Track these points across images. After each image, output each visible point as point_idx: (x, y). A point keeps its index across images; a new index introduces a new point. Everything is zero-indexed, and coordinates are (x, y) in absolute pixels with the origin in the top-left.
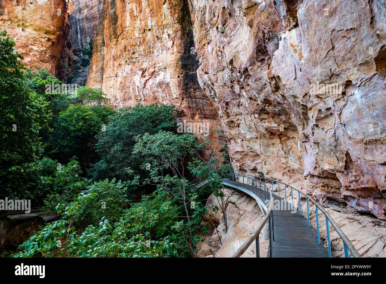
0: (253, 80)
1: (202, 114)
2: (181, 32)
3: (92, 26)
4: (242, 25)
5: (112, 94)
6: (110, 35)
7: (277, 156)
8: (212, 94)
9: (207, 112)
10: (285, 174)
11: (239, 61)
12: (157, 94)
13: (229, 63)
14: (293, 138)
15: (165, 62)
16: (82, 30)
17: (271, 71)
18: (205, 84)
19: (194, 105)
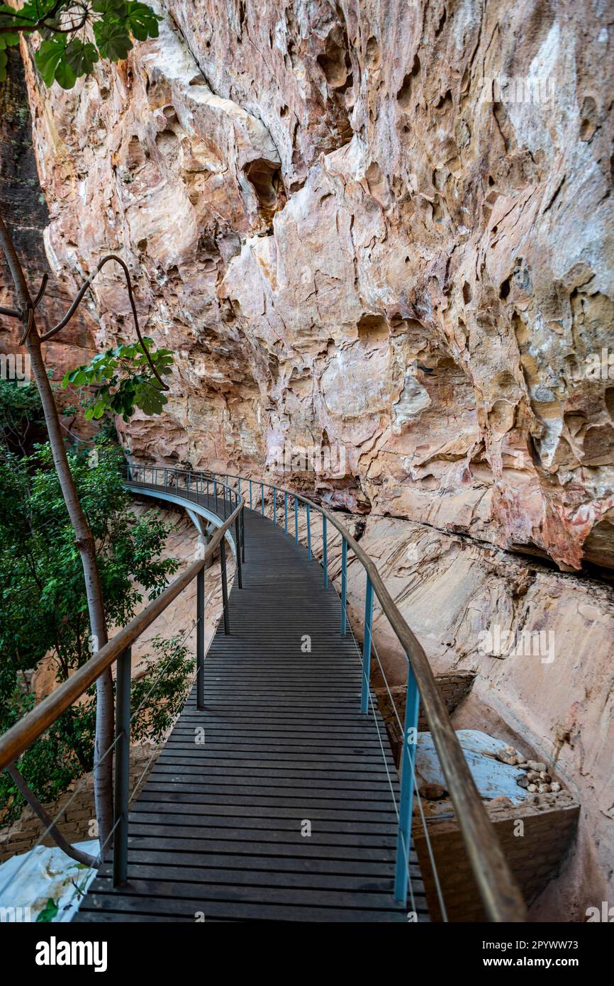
0: (188, 292)
7: (220, 432)
10: (232, 465)
13: (136, 243)
14: (249, 400)
17: (223, 288)
18: (65, 268)
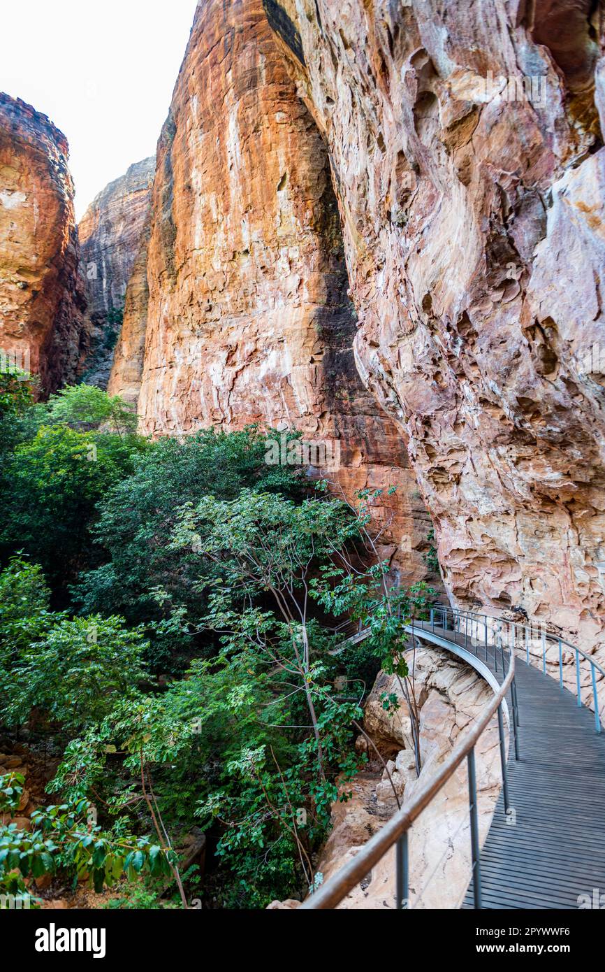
1: (371, 454)
2: (320, 253)
3: (132, 259)
4: (447, 191)
5: (161, 407)
6: (159, 269)
7: (565, 565)
8: (391, 398)
9: (383, 449)
10: (589, 617)
11: (446, 297)
12: (261, 404)
13: (421, 306)
15: (281, 327)
16: (112, 269)
17: (528, 308)
18: (371, 375)
19: (350, 431)
